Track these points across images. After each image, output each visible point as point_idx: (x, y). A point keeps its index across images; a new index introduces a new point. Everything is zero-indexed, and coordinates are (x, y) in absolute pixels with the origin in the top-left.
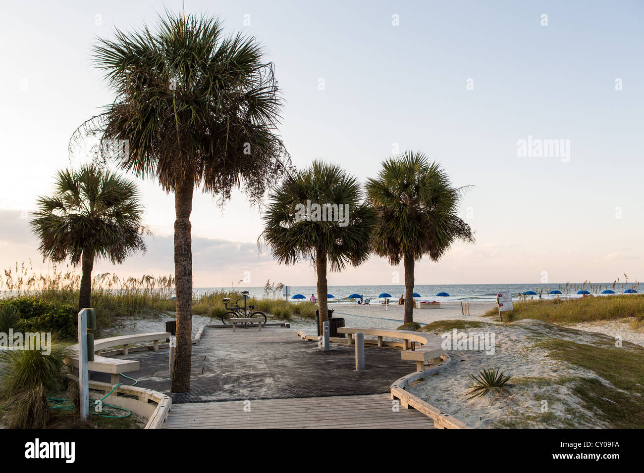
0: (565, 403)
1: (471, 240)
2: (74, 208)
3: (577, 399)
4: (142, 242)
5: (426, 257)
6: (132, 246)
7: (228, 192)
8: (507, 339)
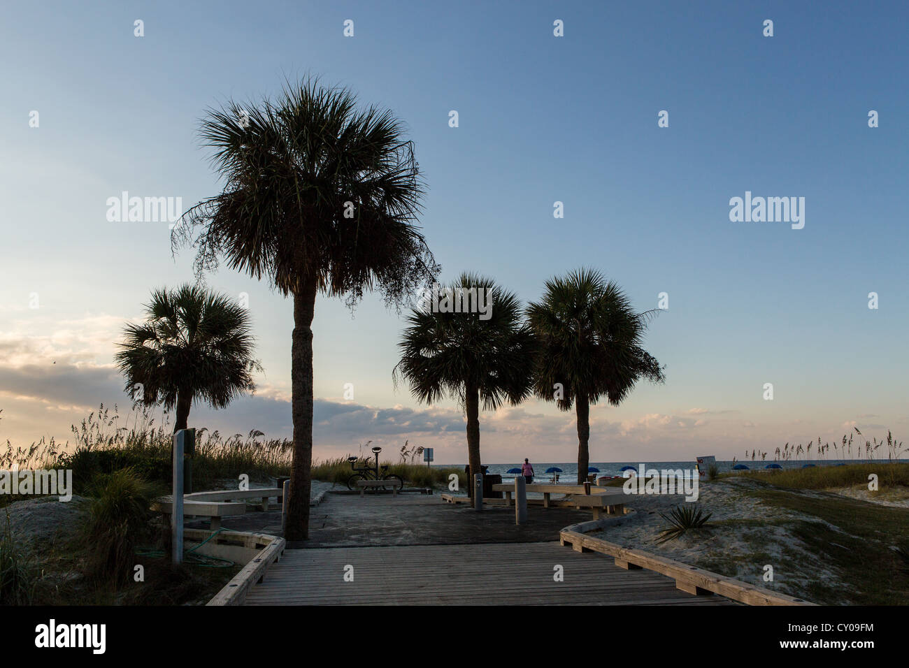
0: (782, 544)
1: (659, 378)
2: (170, 339)
3: (799, 541)
4: (250, 380)
5: (604, 399)
6: (238, 386)
7: (359, 289)
8: (709, 491)
